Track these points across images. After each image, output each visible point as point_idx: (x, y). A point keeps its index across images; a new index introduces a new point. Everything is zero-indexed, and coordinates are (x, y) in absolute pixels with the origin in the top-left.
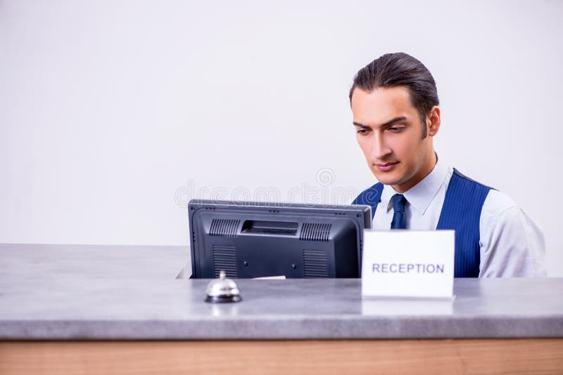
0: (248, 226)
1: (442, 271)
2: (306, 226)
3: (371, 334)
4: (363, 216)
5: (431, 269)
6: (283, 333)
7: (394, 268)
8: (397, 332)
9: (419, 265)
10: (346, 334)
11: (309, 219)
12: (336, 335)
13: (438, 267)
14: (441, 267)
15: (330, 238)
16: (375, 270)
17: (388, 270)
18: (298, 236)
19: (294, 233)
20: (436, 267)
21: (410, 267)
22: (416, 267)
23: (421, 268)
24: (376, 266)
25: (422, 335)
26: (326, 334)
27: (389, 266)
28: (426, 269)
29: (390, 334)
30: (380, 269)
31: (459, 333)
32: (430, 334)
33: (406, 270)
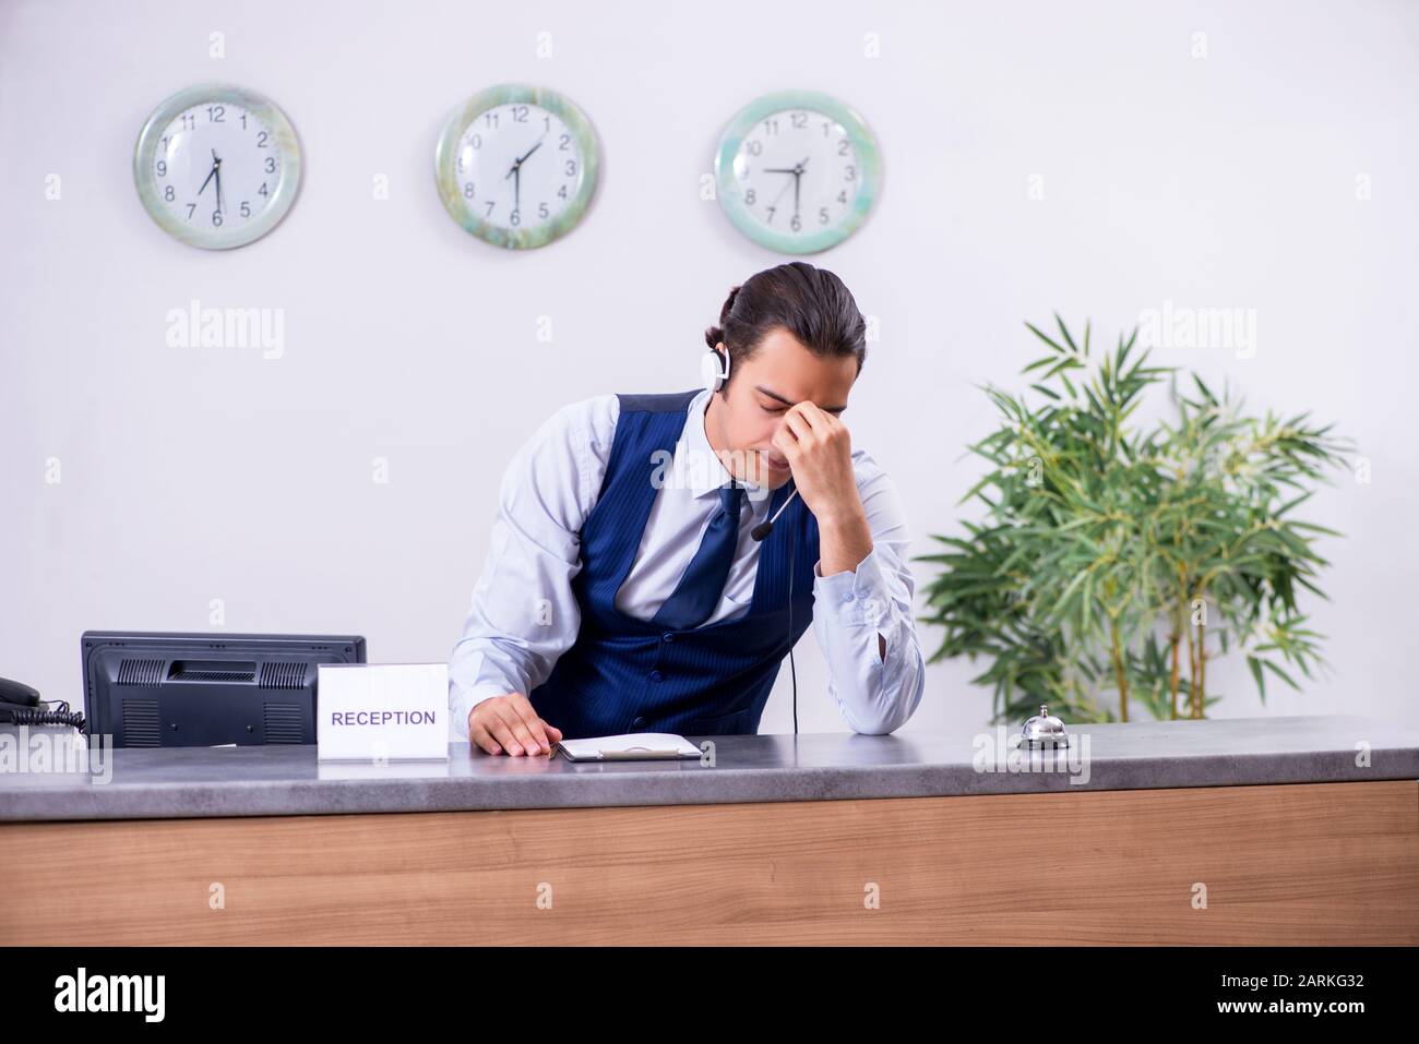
0: (177, 669)
1: (433, 721)
2: (268, 668)
3: (386, 805)
4: (354, 650)
5: (416, 718)
6: (263, 806)
7: (363, 718)
8: (422, 801)
9: (398, 713)
10: (351, 806)
11: (272, 657)
12: (338, 808)
13: (426, 714)
14: (431, 715)
15: (305, 685)
16: (336, 722)
17: (355, 721)
18: (256, 682)
19: (250, 678)
20: (423, 715)
21: (387, 716)
22: (395, 716)
23: (402, 717)
24: (337, 716)
25: (459, 807)
26: (324, 806)
27: (355, 717)
28: (409, 718)
29: (414, 805)
30: (343, 720)
31: (509, 802)
32: (468, 805)
33: (380, 720)
